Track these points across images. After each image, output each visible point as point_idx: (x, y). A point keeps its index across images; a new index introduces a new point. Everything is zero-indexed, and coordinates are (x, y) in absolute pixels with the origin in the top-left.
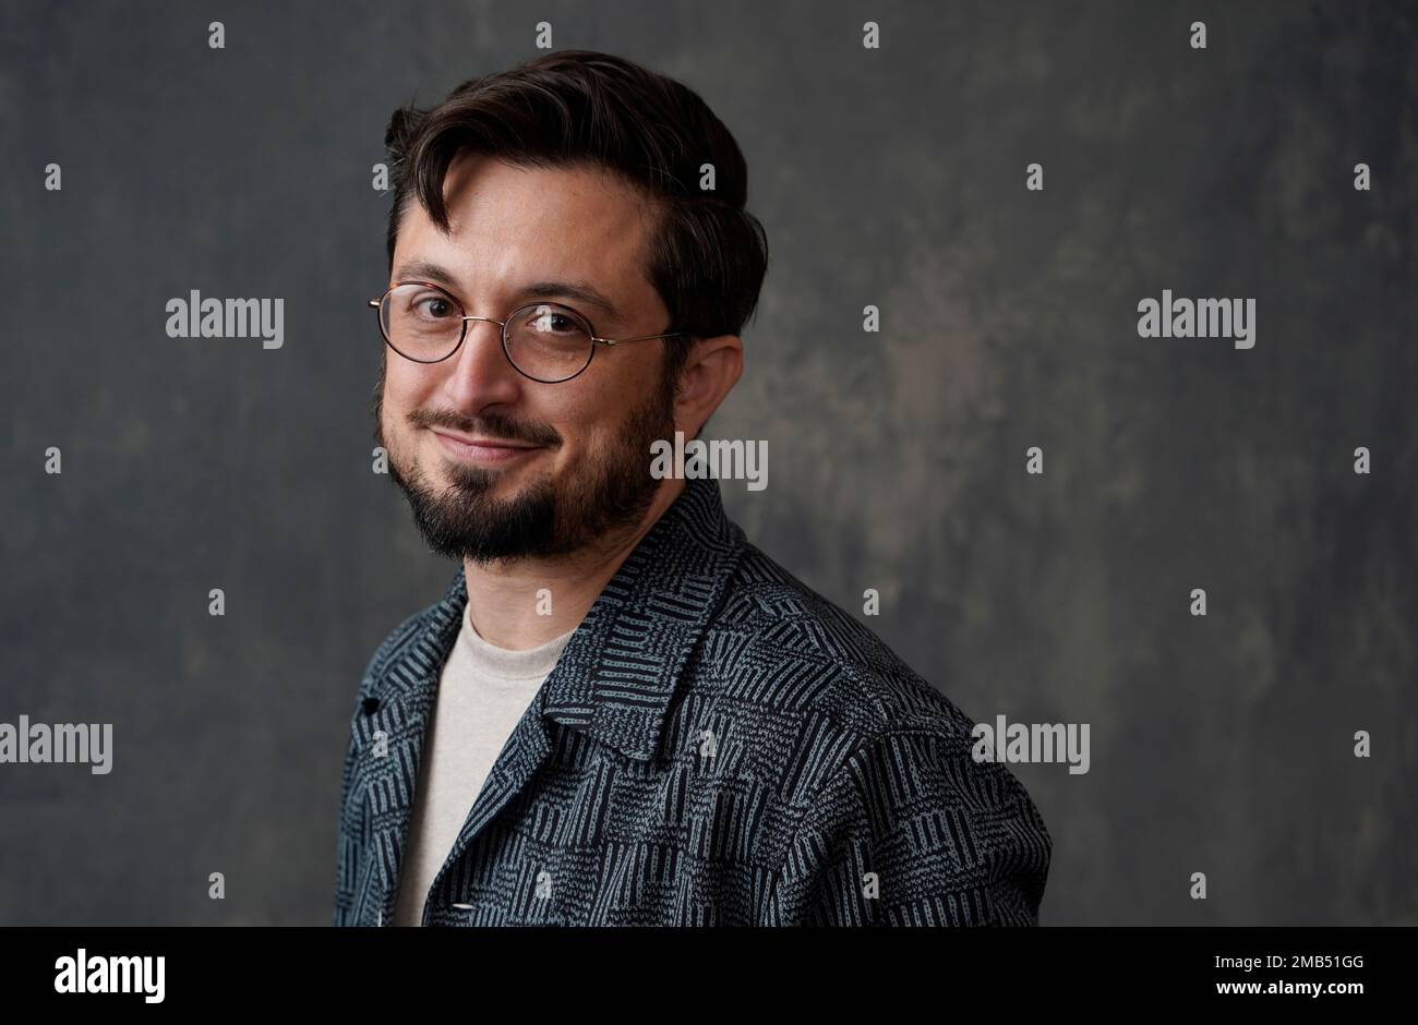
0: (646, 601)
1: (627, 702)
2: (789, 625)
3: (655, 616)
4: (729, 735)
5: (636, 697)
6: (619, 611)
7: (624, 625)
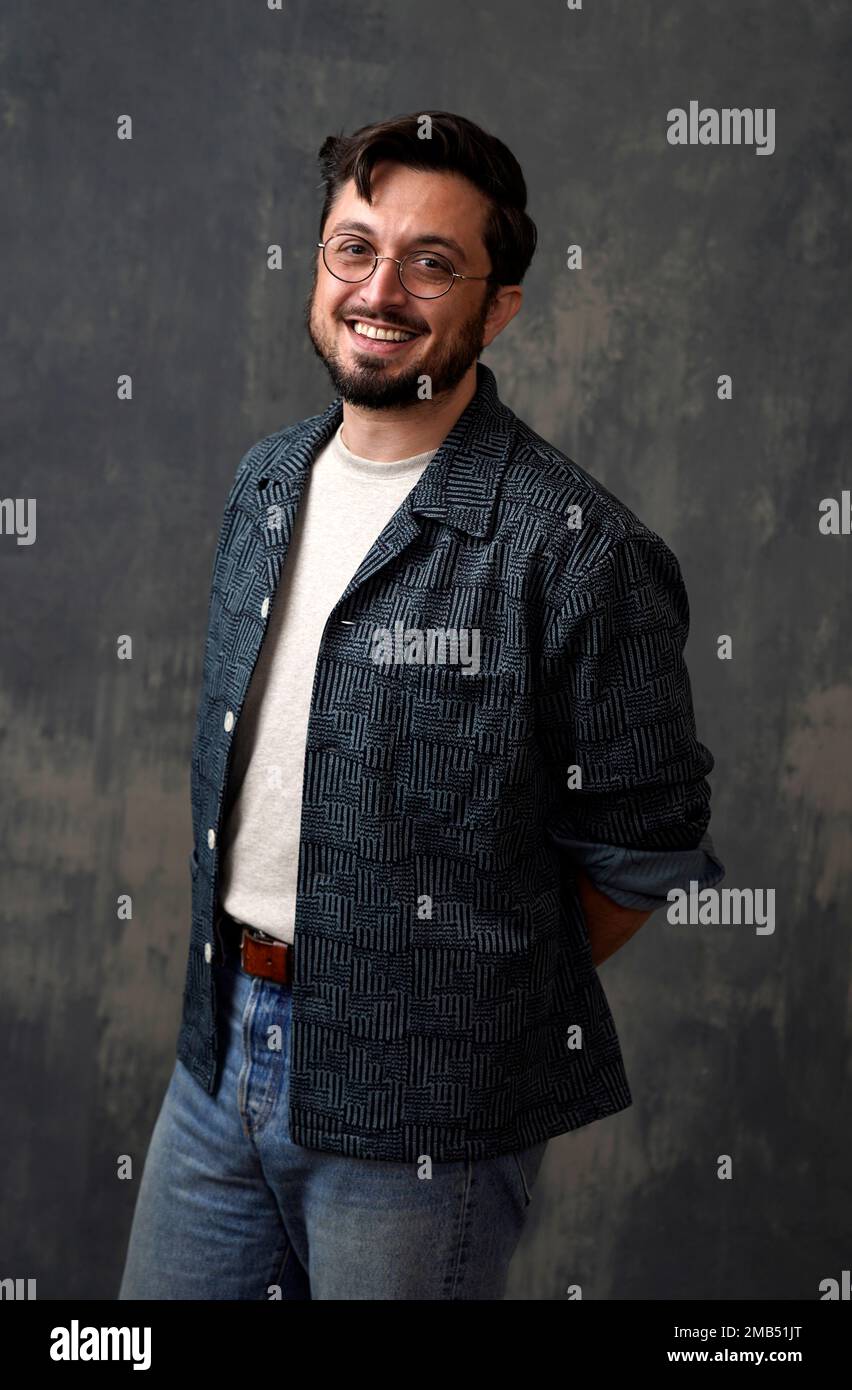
0: (471, 447)
1: (467, 505)
2: (558, 467)
3: (477, 456)
4: (536, 528)
5: (472, 502)
6: (456, 452)
7: (459, 460)
